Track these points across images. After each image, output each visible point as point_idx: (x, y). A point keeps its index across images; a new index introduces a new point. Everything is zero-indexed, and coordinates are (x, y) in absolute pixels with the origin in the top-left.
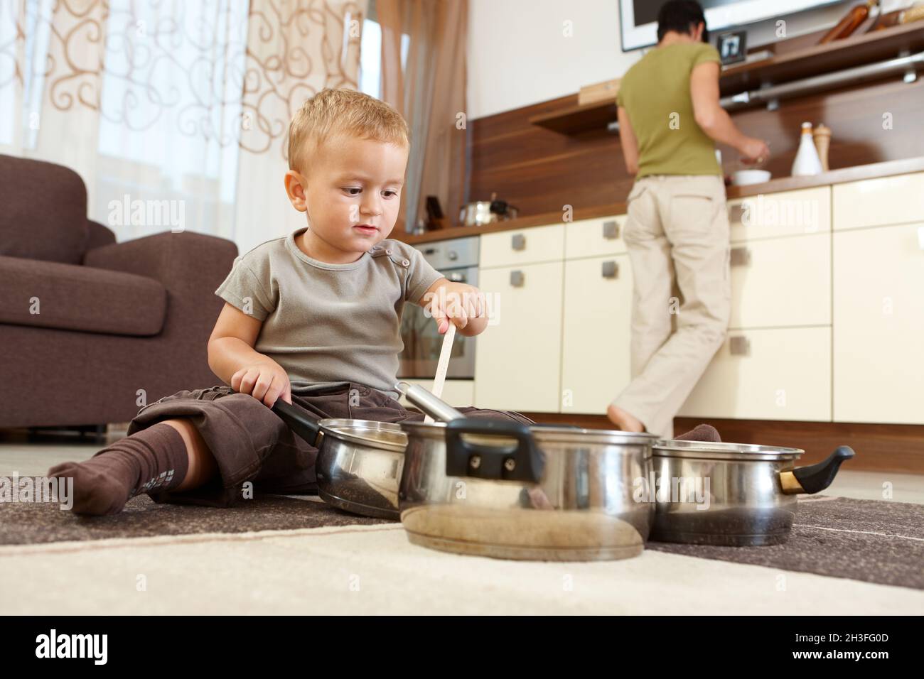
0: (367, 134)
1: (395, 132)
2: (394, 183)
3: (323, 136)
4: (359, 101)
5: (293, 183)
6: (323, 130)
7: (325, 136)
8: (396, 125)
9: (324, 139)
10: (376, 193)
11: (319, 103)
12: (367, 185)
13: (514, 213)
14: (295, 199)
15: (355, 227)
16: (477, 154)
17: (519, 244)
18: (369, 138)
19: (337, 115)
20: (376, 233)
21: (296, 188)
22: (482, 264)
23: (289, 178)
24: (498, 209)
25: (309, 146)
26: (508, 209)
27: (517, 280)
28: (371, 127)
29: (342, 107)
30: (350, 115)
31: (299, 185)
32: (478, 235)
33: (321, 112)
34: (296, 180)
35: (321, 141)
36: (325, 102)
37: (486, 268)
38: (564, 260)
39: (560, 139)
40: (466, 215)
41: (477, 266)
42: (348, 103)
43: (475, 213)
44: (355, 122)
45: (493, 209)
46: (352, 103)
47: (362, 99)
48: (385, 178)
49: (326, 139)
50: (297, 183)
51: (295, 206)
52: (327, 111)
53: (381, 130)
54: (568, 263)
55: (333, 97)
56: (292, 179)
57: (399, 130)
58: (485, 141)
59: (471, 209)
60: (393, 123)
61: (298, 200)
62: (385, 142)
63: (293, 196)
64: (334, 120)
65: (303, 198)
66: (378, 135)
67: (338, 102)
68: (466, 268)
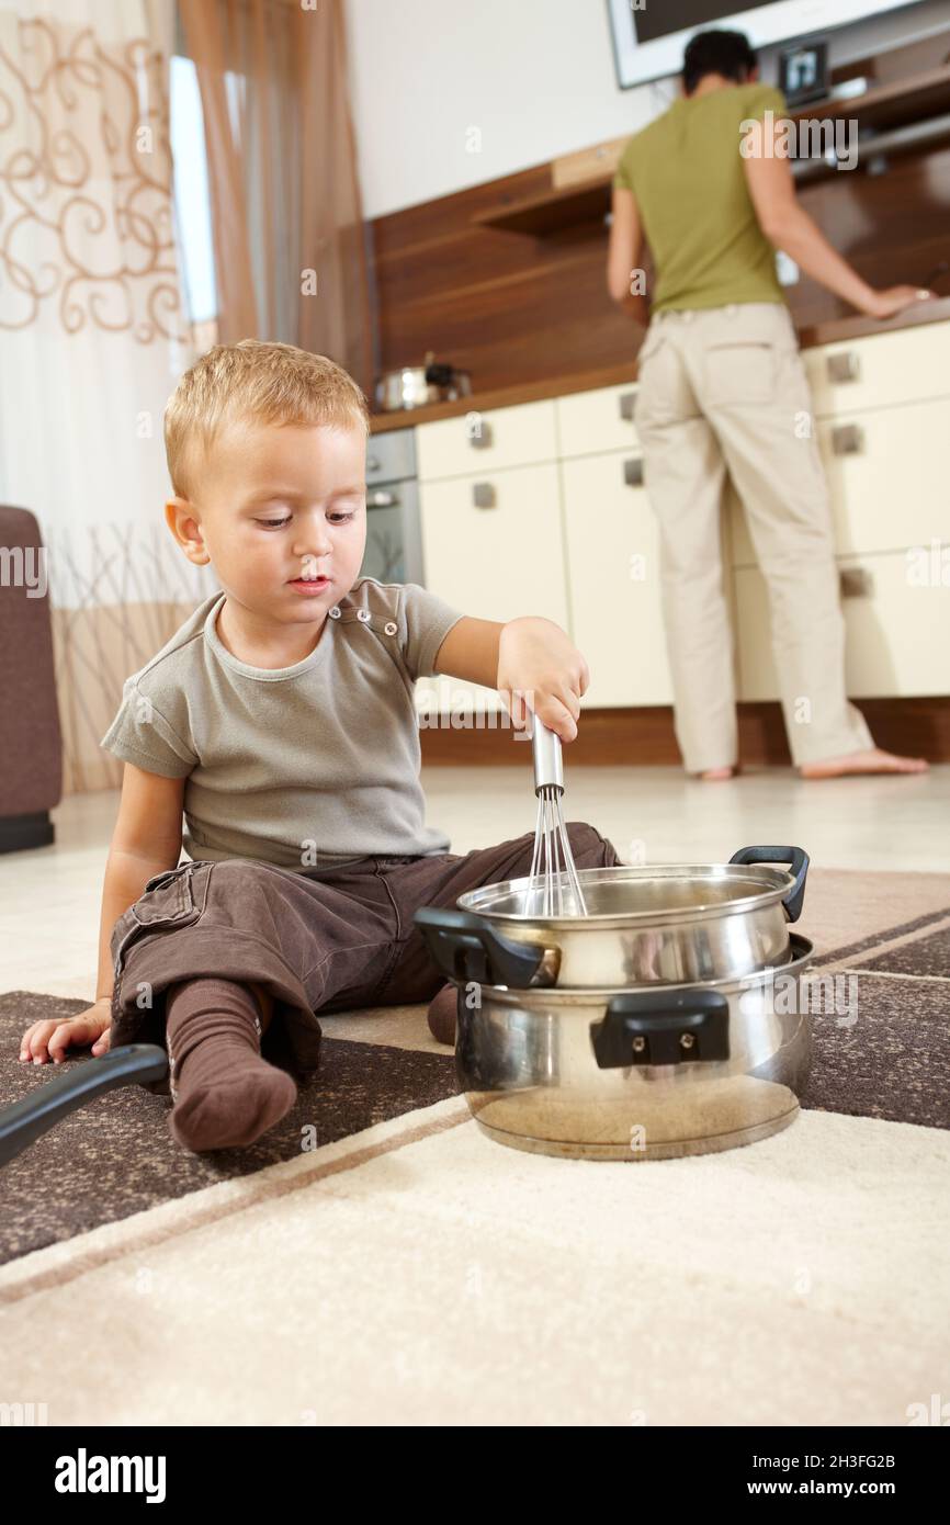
0: (283, 416)
1: (332, 407)
2: (348, 493)
3: (212, 430)
4: (266, 361)
5: (179, 520)
6: (210, 419)
7: (214, 432)
8: (334, 393)
9: (213, 437)
10: (317, 517)
11: (201, 375)
12: (298, 505)
13: (465, 382)
14: (186, 544)
15: (290, 582)
16: (383, 278)
17: (483, 440)
18: (286, 424)
19: (229, 392)
20: (328, 586)
21: (185, 524)
22: (424, 474)
23: (172, 511)
24: (439, 378)
25: (194, 451)
26: (455, 377)
27: (485, 498)
28: (287, 404)
29: (238, 376)
30: (250, 389)
31: (190, 520)
32: (411, 426)
33: (204, 390)
34: (184, 513)
35: (209, 440)
36: (209, 372)
37: (432, 481)
38: (560, 461)
39: (525, 244)
40: (387, 391)
41: (414, 478)
42: (247, 367)
43: (400, 387)
44: (259, 400)
45: (431, 379)
46: (253, 367)
47: (270, 358)
48: (327, 486)
49: (217, 434)
50: (186, 517)
51: (189, 555)
52: (214, 387)
53: (308, 408)
54: (566, 465)
55: (223, 361)
56: (178, 512)
57: (340, 401)
58: (394, 255)
59: (393, 382)
60: (328, 391)
61: (192, 545)
62: (316, 426)
63: (185, 541)
64: (225, 400)
65: (200, 541)
66: (301, 416)
67: (230, 369)
68: (397, 482)
